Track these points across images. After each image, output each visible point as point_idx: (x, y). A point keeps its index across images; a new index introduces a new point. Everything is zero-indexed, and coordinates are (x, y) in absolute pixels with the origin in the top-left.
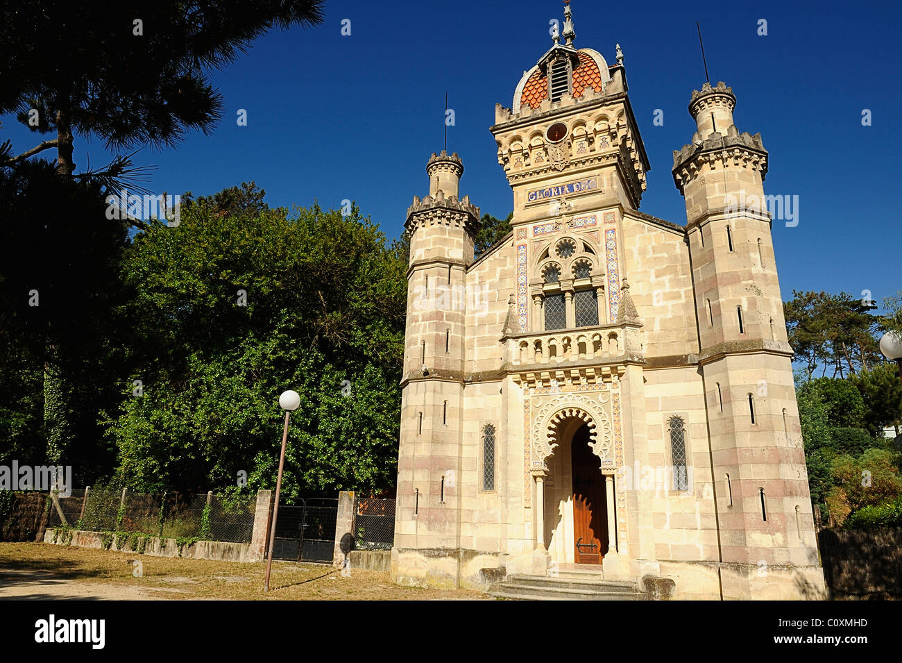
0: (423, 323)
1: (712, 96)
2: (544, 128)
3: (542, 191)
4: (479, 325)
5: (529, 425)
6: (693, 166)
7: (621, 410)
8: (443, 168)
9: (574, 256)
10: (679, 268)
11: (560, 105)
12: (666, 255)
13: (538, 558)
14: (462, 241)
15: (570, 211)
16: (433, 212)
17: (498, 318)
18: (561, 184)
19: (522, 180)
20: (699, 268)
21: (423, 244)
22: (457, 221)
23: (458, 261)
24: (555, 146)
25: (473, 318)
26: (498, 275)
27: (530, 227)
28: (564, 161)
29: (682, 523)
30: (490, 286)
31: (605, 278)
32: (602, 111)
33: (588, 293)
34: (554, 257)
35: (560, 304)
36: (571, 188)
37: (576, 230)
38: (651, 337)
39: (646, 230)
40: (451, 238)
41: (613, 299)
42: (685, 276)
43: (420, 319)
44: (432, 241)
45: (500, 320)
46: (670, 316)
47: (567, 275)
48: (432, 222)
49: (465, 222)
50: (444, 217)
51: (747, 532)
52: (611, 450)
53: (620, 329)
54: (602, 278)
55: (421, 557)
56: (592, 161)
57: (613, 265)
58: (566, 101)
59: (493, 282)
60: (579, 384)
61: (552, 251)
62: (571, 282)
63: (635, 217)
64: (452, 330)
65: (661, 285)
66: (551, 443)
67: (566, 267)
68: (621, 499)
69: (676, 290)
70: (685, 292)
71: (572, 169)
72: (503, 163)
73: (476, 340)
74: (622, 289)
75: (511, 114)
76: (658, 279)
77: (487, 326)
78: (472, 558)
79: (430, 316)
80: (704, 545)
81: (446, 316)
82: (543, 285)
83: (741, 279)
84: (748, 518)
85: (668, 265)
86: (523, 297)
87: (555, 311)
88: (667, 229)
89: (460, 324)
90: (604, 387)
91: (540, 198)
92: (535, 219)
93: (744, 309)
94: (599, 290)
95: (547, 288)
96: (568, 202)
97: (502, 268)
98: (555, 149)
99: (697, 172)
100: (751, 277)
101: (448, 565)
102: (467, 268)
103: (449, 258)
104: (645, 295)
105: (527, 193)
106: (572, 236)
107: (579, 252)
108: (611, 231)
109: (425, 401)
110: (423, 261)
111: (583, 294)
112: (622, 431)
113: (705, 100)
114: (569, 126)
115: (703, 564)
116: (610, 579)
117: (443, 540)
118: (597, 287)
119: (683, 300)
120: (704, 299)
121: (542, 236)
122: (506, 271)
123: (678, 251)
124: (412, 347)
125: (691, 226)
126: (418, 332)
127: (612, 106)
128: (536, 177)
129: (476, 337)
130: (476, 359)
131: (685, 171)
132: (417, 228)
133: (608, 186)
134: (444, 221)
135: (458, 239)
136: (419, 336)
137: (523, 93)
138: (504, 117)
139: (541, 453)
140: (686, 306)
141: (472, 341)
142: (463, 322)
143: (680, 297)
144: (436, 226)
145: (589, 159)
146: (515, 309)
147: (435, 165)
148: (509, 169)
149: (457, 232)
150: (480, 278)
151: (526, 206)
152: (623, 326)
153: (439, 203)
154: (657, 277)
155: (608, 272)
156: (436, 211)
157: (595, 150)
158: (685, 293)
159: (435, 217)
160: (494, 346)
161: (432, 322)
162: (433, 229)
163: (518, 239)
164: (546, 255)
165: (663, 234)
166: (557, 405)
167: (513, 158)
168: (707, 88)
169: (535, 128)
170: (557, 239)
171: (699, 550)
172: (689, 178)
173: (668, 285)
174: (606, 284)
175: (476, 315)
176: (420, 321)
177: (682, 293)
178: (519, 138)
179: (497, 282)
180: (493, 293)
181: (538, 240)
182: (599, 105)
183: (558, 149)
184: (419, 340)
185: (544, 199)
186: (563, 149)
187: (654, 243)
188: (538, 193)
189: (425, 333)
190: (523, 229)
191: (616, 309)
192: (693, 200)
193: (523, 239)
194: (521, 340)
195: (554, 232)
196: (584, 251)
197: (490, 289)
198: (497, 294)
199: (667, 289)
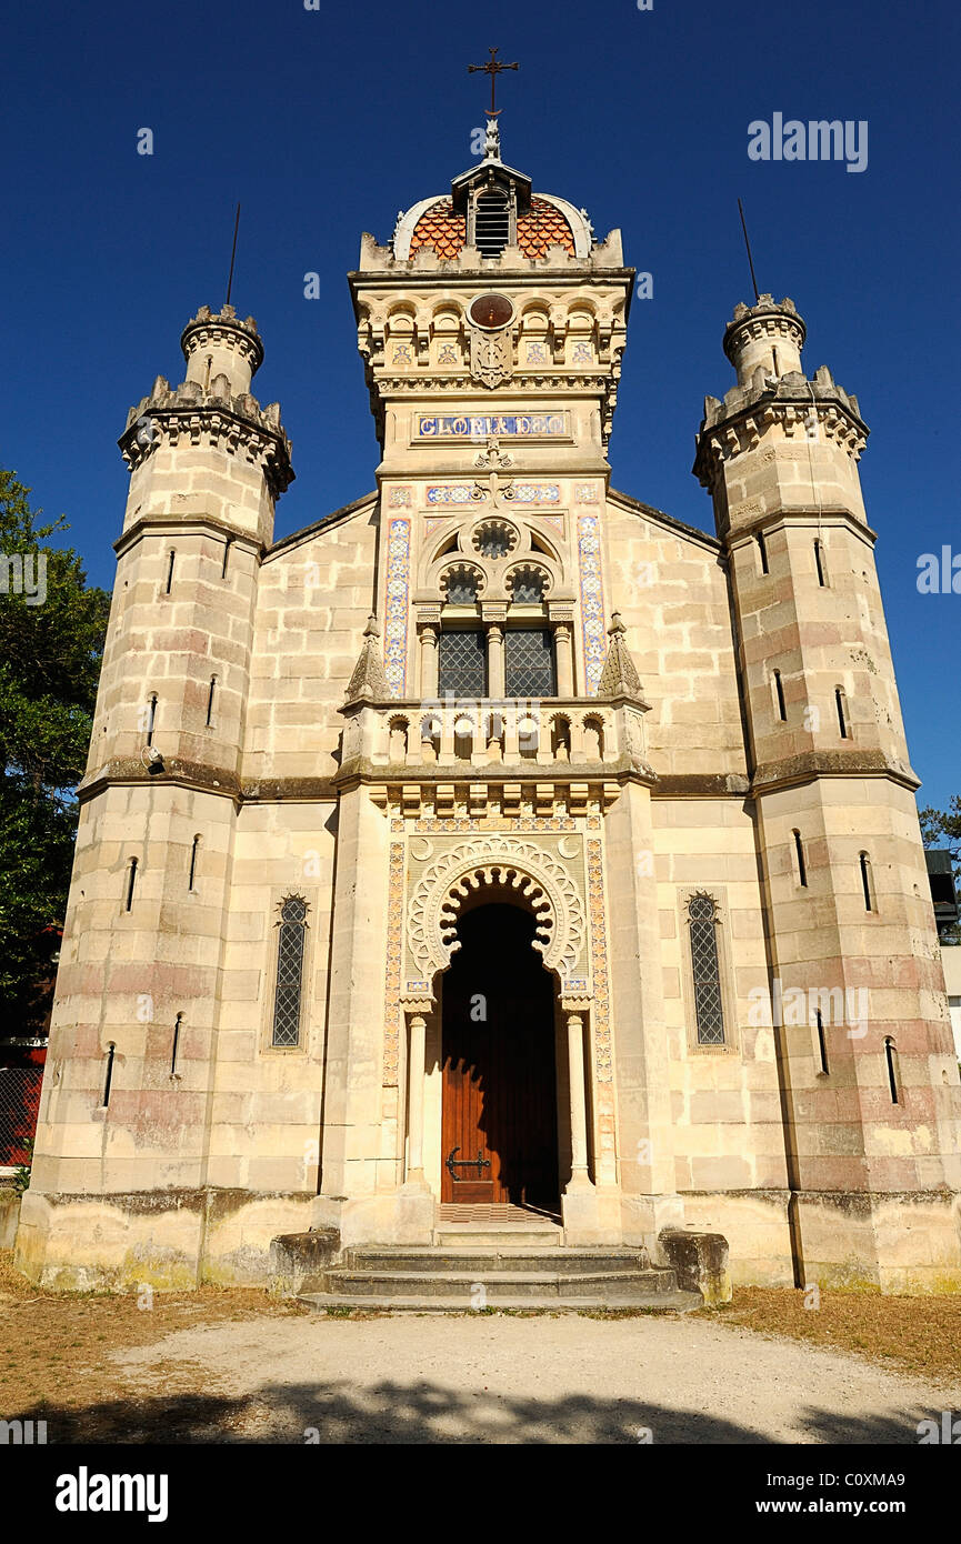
0: (156, 653)
1: (777, 317)
2: (466, 299)
3: (448, 421)
4: (282, 678)
5: (400, 900)
6: (751, 424)
7: (605, 875)
8: (224, 341)
9: (512, 557)
10: (708, 611)
11: (499, 263)
12: (684, 584)
13: (413, 1204)
14: (257, 493)
15: (506, 468)
16: (202, 417)
17: (328, 667)
18: (492, 415)
19: (406, 391)
20: (757, 613)
21: (169, 481)
22: (253, 450)
23: (248, 533)
24: (487, 336)
25: (269, 662)
26: (333, 578)
27: (420, 486)
28: (501, 369)
29: (714, 1111)
30: (314, 599)
31: (576, 607)
32: (584, 292)
33: (533, 636)
34: (468, 551)
35: (472, 651)
36: (511, 424)
37: (518, 507)
38: (656, 736)
39: (648, 533)
40: (236, 482)
41: (591, 650)
42: (720, 628)
43: (149, 642)
44: (192, 478)
45: (332, 670)
46: (691, 698)
47: (498, 592)
48: (195, 439)
49: (269, 457)
50: (226, 434)
51: (865, 1126)
52: (584, 958)
53: (610, 709)
54: (570, 607)
55: (115, 1213)
56: (555, 383)
57: (591, 585)
58: (512, 259)
59: (320, 591)
60: (517, 816)
61: (466, 540)
62: (504, 608)
63: (627, 504)
64: (225, 678)
65: (675, 637)
66: (447, 941)
67: (496, 575)
68: (604, 1062)
69: (703, 650)
70: (720, 655)
71: (515, 389)
72: (368, 350)
73: (273, 709)
74: (610, 633)
75: (394, 258)
76: (670, 627)
77: (301, 682)
78: (236, 1208)
79: (177, 640)
80: (757, 1156)
81: (214, 645)
82: (443, 604)
83: (842, 638)
84: (866, 1098)
85: (689, 603)
86: (398, 624)
87: (462, 663)
88: (687, 537)
89: (241, 668)
90: (569, 826)
91: (443, 432)
92: (432, 470)
93: (850, 691)
94: (561, 630)
95: (449, 613)
96: (503, 452)
97: (344, 565)
98: (485, 343)
99: (756, 437)
100: (860, 637)
101: (179, 1228)
102: (264, 553)
103: (230, 522)
104: (643, 653)
105: (418, 419)
106: (509, 516)
107: (522, 550)
108: (588, 520)
109: (147, 832)
110: (166, 516)
111: (522, 636)
112: (607, 919)
113: (764, 323)
114: (517, 306)
115: (757, 1196)
116: (578, 1242)
117: (171, 1168)
118: (559, 624)
119: (716, 672)
120: (765, 669)
121: (443, 508)
122: (353, 572)
123: (707, 579)
124: (123, 705)
125: (742, 532)
126: (143, 672)
127: (602, 288)
128: (436, 391)
129: (274, 701)
130: (270, 749)
131: (732, 434)
132: (158, 445)
133: (584, 434)
134: (224, 442)
135: (249, 487)
136: (144, 682)
137: (415, 234)
138: (380, 261)
139: (427, 962)
140: (721, 682)
141: (264, 709)
142: (247, 666)
143: (709, 664)
144: (204, 447)
145: (550, 378)
146: (379, 649)
147: (208, 330)
148: (382, 365)
149: (251, 474)
150: (290, 578)
151: (412, 444)
152: (617, 703)
153: (217, 400)
154: (667, 622)
155: (582, 596)
156: (210, 417)
157: (563, 363)
158: (720, 659)
159: (205, 429)
160: (316, 727)
161: (179, 652)
162: (200, 455)
163: (391, 507)
164: (452, 545)
165: (679, 545)
166: (467, 858)
167: (392, 345)
168: (766, 302)
169: (447, 294)
170: (478, 517)
171: (748, 1166)
172: (737, 447)
173: (687, 639)
174: (577, 619)
175: (277, 656)
176: (148, 648)
177: (715, 658)
178: (408, 308)
179: (332, 593)
180: (321, 615)
181: (436, 514)
182: (580, 280)
183: (492, 345)
184: (143, 691)
185: (454, 436)
186: (500, 345)
187: (662, 560)
188: (441, 422)
189: (157, 677)
190: (403, 488)
191: (597, 671)
192: (744, 488)
193: (403, 508)
194: (392, 713)
195: (471, 503)
196: (532, 550)
197: (312, 604)
198: (330, 618)
199: (686, 647)
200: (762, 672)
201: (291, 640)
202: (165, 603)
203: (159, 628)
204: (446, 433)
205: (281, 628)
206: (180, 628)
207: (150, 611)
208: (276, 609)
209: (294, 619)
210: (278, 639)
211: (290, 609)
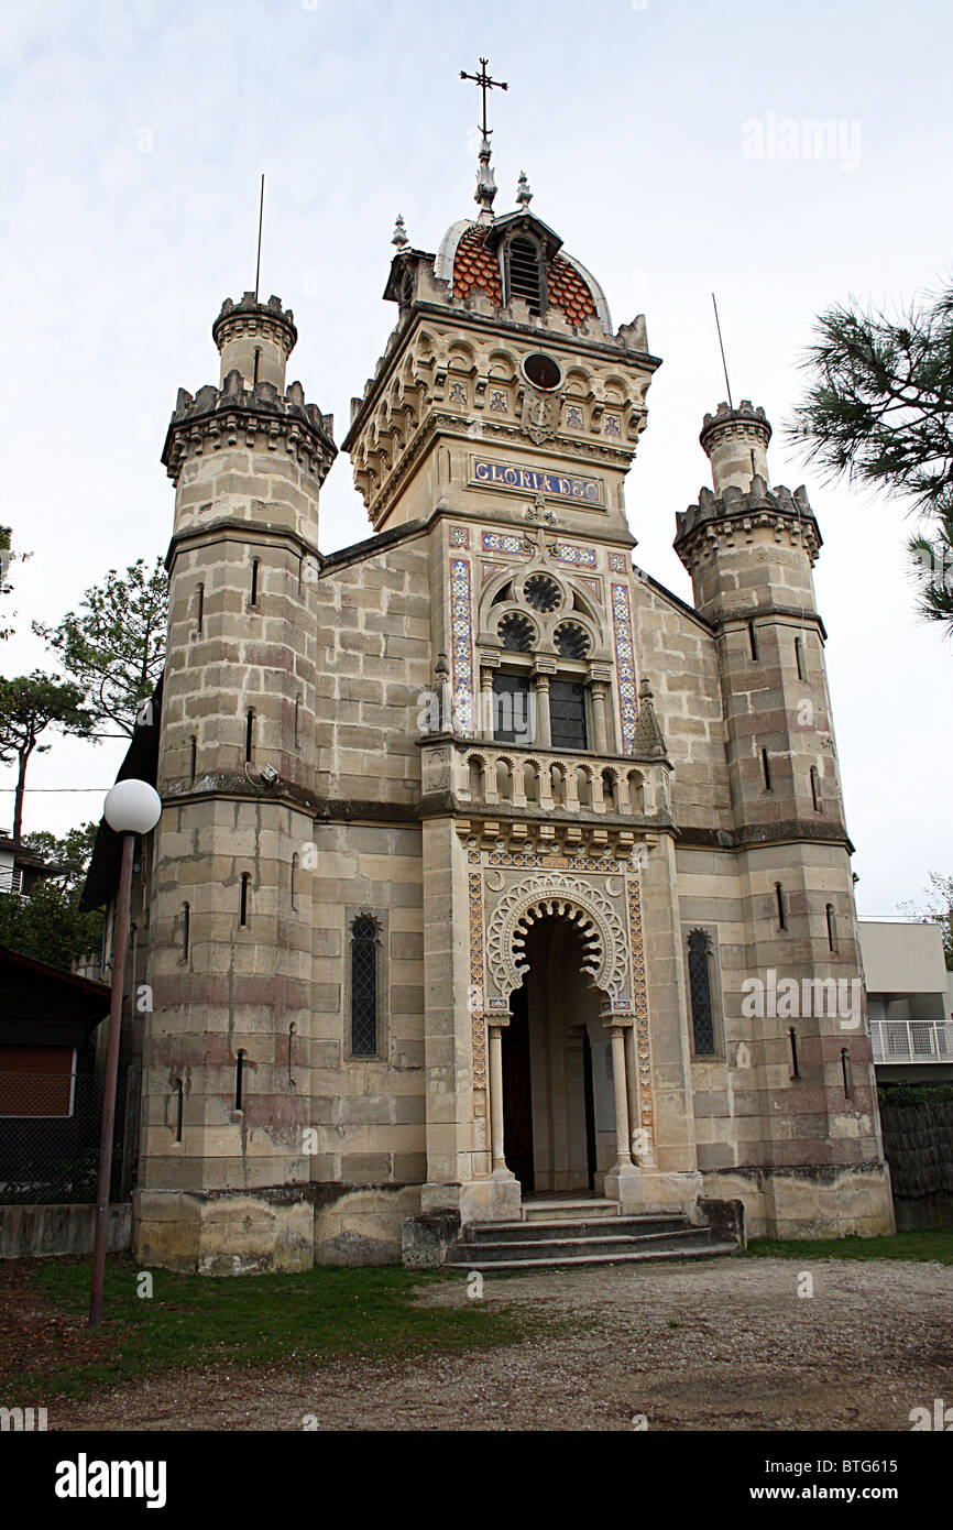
0: (250, 667)
2: (520, 353)
3: (501, 470)
4: (342, 699)
5: (480, 925)
7: (642, 912)
9: (559, 613)
10: (701, 683)
11: (547, 324)
12: (682, 655)
13: (505, 1186)
14: (316, 506)
15: (552, 526)
17: (385, 694)
18: (538, 471)
19: (461, 431)
20: (748, 693)
21: (248, 485)
24: (538, 395)
25: (329, 681)
26: (385, 604)
27: (476, 529)
28: (547, 429)
29: (706, 1108)
30: (367, 623)
31: (613, 669)
32: (617, 370)
34: (521, 604)
36: (554, 483)
37: (561, 565)
39: (653, 604)
40: (304, 494)
41: (627, 711)
42: (710, 699)
43: (242, 655)
44: (270, 485)
45: (389, 698)
46: (689, 760)
47: (548, 646)
48: (272, 445)
49: (324, 470)
51: (830, 1116)
52: (628, 983)
53: (646, 767)
54: (608, 668)
55: (263, 1206)
56: (590, 450)
57: (625, 650)
58: (557, 322)
59: (373, 615)
60: (573, 856)
61: (518, 589)
62: (554, 661)
64: (304, 697)
65: (676, 703)
66: (519, 964)
67: (545, 628)
68: (645, 1069)
69: (698, 718)
70: (713, 724)
71: (556, 450)
73: (335, 730)
74: (641, 698)
76: (672, 693)
77: (360, 705)
78: (335, 1200)
79: (269, 656)
80: (739, 1143)
81: (297, 663)
82: (501, 650)
84: (830, 1094)
85: (687, 673)
86: (464, 665)
90: (614, 869)
91: (497, 480)
93: (821, 774)
94: (599, 689)
95: (504, 659)
96: (549, 509)
97: (394, 592)
98: (536, 401)
99: (751, 536)
100: (827, 727)
101: (298, 1217)
103: (301, 535)
105: (473, 461)
106: (556, 573)
107: (566, 608)
108: (619, 588)
109: (257, 849)
111: (566, 688)
112: (644, 950)
114: (564, 370)
115: (736, 1173)
116: (632, 1212)
117: (293, 1164)
118: (598, 682)
119: (707, 739)
120: (754, 744)
121: (498, 555)
122: (403, 600)
123: (700, 655)
125: (733, 619)
126: (239, 684)
127: (633, 370)
128: (489, 437)
129: (336, 723)
130: (335, 770)
133: (613, 505)
135: (312, 500)
136: (240, 695)
139: (505, 983)
140: (712, 749)
141: (327, 729)
143: (702, 732)
144: (280, 454)
145: (587, 445)
149: (313, 485)
150: (343, 597)
151: (469, 486)
152: (656, 764)
154: (671, 688)
155: (618, 660)
157: (598, 432)
158: (712, 727)
160: (377, 752)
161: (274, 669)
163: (452, 546)
164: (507, 594)
165: (678, 619)
166: (533, 891)
167: (448, 382)
169: (501, 344)
170: (528, 570)
171: (732, 1150)
173: (686, 706)
174: (614, 680)
175: (336, 676)
176: (241, 661)
177: (706, 726)
178: (466, 348)
179: (384, 618)
180: (375, 640)
181: (491, 560)
182: (616, 358)
183: (542, 404)
184: (241, 705)
185: (507, 486)
186: (549, 406)
187: (665, 630)
188: (494, 469)
189: (253, 692)
190: (462, 528)
191: (630, 730)
192: (737, 580)
193: (462, 550)
194: (471, 752)
195: (522, 555)
196: (575, 608)
197: (366, 628)
198: (384, 643)
199: (685, 714)
200: (751, 745)
201: (347, 662)
202: (255, 615)
203: (250, 640)
204: (499, 481)
205: (338, 648)
206: (272, 644)
207: (240, 621)
208: (332, 627)
209: (350, 641)
210: (336, 659)
211: (346, 630)
